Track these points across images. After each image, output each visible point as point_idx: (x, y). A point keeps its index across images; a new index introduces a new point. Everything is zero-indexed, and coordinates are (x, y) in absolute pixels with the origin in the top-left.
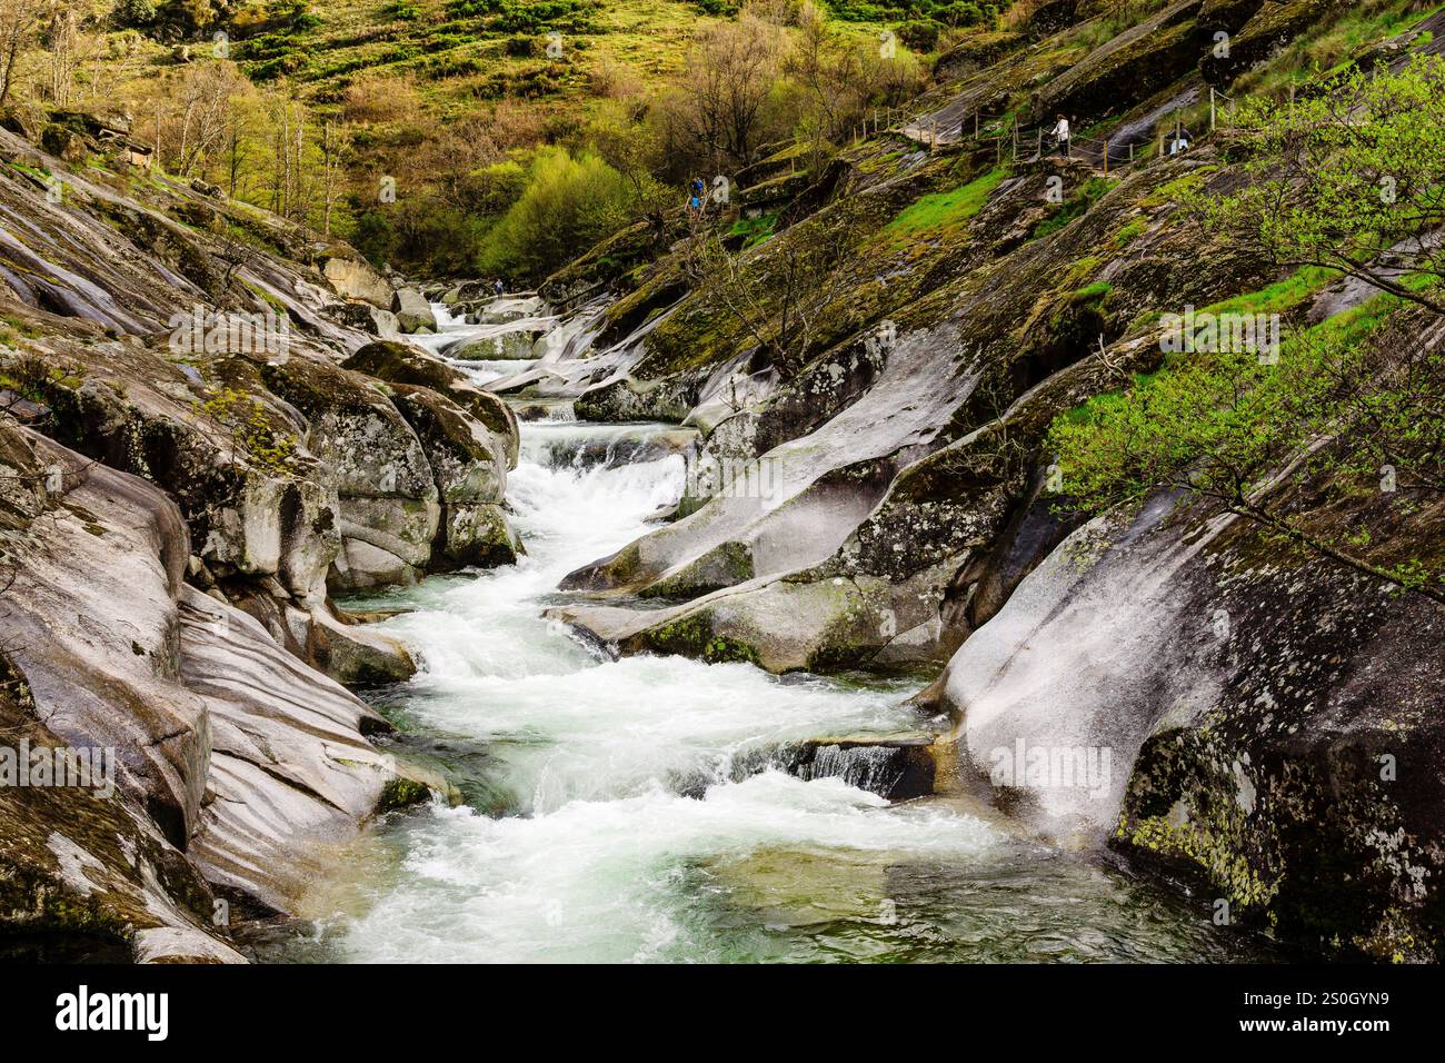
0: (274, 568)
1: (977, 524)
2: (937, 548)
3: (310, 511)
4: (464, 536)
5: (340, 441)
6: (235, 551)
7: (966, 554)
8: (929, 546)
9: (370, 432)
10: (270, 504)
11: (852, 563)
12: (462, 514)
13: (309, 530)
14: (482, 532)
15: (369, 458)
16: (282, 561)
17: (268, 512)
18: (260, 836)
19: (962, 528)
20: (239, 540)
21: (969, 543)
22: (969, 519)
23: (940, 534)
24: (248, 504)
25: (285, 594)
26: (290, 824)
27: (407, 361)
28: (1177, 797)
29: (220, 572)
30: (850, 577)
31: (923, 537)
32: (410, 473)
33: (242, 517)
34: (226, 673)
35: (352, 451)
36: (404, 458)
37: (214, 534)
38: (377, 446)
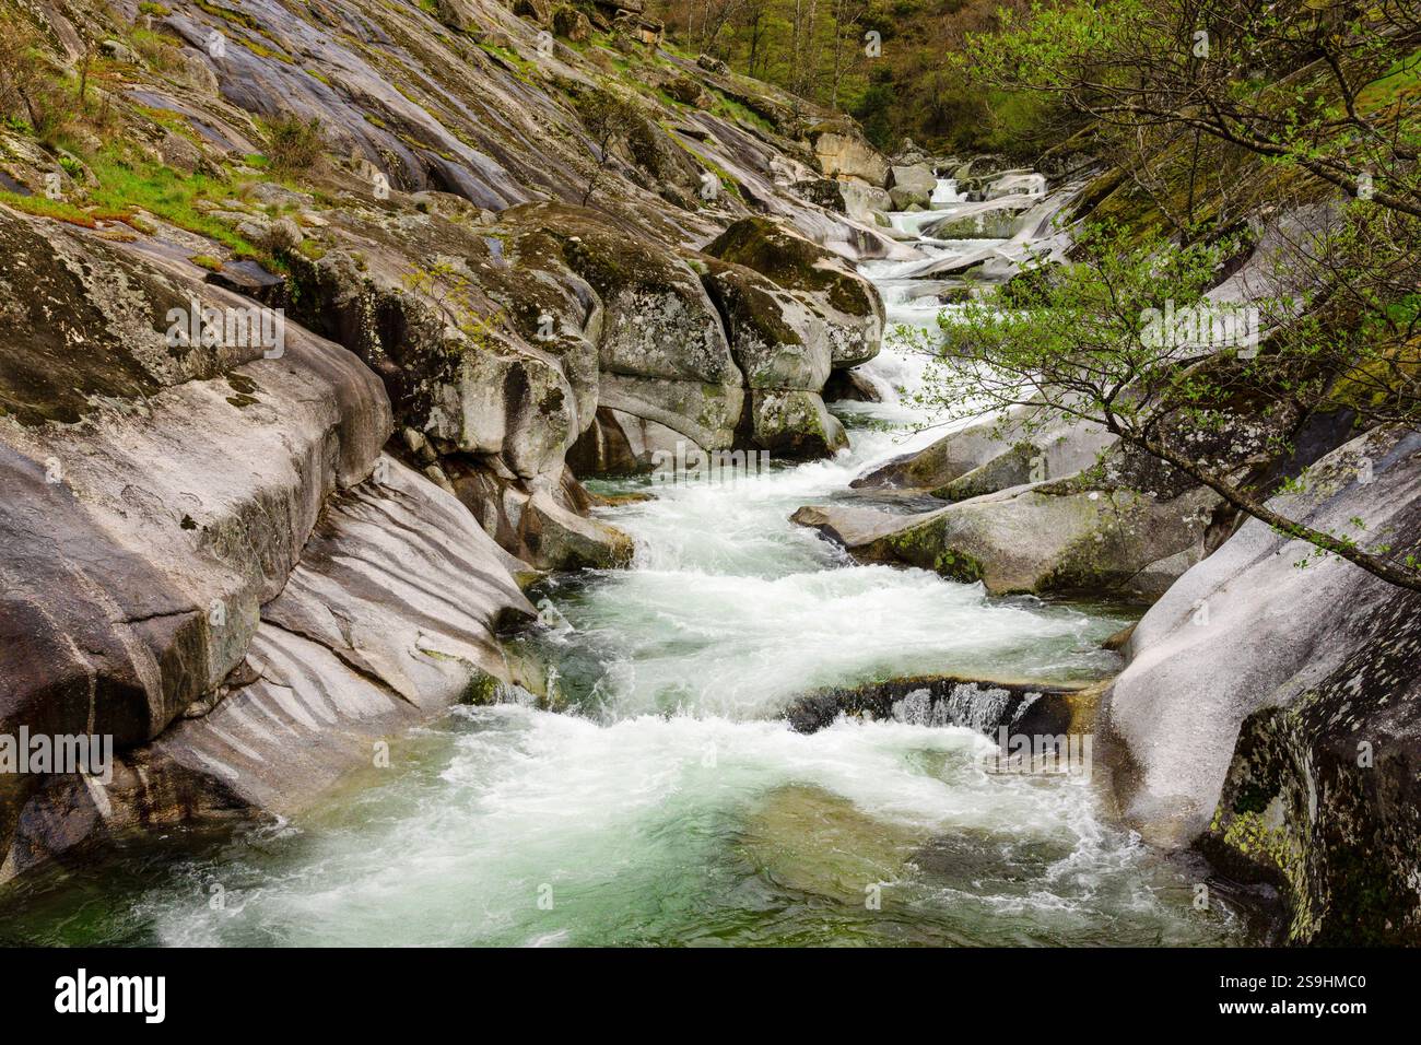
0: (498, 448)
1: (1262, 438)
2: (1212, 463)
3: (537, 390)
4: (773, 424)
5: (638, 319)
6: (455, 429)
7: (1245, 471)
8: (1202, 461)
9: (669, 311)
10: (493, 382)
11: (1113, 475)
12: (770, 400)
13: (535, 411)
14: (794, 420)
15: (668, 339)
16: (507, 441)
17: (490, 390)
18: (292, 721)
19: (1244, 441)
20: (457, 417)
21: (1251, 460)
22: (1252, 432)
23: (1217, 447)
24: (466, 380)
25: (509, 474)
26: (338, 713)
27: (770, 238)
28: (1276, 792)
29: (443, 449)
30: (1109, 491)
31: (1196, 450)
32: (708, 355)
33: (460, 394)
34: (364, 553)
35: (651, 331)
36: (702, 339)
37: (436, 411)
38: (675, 325)
